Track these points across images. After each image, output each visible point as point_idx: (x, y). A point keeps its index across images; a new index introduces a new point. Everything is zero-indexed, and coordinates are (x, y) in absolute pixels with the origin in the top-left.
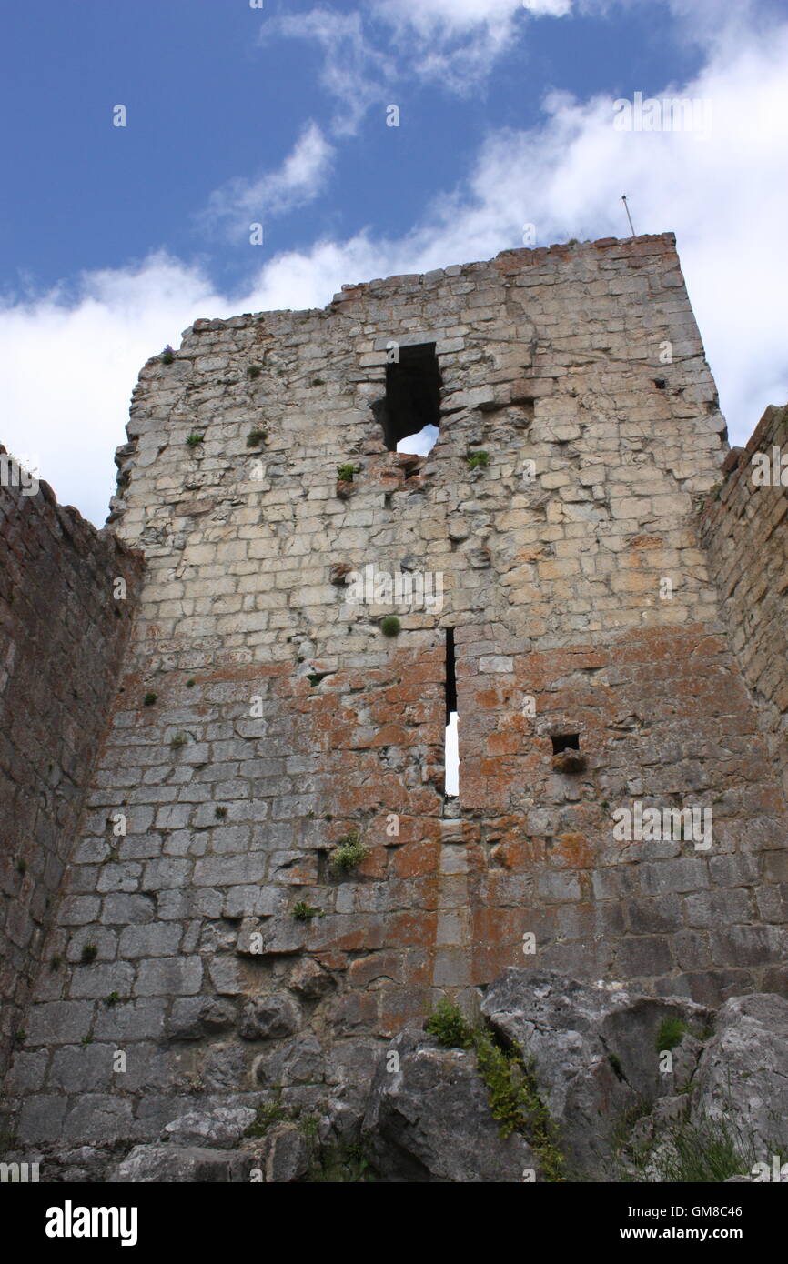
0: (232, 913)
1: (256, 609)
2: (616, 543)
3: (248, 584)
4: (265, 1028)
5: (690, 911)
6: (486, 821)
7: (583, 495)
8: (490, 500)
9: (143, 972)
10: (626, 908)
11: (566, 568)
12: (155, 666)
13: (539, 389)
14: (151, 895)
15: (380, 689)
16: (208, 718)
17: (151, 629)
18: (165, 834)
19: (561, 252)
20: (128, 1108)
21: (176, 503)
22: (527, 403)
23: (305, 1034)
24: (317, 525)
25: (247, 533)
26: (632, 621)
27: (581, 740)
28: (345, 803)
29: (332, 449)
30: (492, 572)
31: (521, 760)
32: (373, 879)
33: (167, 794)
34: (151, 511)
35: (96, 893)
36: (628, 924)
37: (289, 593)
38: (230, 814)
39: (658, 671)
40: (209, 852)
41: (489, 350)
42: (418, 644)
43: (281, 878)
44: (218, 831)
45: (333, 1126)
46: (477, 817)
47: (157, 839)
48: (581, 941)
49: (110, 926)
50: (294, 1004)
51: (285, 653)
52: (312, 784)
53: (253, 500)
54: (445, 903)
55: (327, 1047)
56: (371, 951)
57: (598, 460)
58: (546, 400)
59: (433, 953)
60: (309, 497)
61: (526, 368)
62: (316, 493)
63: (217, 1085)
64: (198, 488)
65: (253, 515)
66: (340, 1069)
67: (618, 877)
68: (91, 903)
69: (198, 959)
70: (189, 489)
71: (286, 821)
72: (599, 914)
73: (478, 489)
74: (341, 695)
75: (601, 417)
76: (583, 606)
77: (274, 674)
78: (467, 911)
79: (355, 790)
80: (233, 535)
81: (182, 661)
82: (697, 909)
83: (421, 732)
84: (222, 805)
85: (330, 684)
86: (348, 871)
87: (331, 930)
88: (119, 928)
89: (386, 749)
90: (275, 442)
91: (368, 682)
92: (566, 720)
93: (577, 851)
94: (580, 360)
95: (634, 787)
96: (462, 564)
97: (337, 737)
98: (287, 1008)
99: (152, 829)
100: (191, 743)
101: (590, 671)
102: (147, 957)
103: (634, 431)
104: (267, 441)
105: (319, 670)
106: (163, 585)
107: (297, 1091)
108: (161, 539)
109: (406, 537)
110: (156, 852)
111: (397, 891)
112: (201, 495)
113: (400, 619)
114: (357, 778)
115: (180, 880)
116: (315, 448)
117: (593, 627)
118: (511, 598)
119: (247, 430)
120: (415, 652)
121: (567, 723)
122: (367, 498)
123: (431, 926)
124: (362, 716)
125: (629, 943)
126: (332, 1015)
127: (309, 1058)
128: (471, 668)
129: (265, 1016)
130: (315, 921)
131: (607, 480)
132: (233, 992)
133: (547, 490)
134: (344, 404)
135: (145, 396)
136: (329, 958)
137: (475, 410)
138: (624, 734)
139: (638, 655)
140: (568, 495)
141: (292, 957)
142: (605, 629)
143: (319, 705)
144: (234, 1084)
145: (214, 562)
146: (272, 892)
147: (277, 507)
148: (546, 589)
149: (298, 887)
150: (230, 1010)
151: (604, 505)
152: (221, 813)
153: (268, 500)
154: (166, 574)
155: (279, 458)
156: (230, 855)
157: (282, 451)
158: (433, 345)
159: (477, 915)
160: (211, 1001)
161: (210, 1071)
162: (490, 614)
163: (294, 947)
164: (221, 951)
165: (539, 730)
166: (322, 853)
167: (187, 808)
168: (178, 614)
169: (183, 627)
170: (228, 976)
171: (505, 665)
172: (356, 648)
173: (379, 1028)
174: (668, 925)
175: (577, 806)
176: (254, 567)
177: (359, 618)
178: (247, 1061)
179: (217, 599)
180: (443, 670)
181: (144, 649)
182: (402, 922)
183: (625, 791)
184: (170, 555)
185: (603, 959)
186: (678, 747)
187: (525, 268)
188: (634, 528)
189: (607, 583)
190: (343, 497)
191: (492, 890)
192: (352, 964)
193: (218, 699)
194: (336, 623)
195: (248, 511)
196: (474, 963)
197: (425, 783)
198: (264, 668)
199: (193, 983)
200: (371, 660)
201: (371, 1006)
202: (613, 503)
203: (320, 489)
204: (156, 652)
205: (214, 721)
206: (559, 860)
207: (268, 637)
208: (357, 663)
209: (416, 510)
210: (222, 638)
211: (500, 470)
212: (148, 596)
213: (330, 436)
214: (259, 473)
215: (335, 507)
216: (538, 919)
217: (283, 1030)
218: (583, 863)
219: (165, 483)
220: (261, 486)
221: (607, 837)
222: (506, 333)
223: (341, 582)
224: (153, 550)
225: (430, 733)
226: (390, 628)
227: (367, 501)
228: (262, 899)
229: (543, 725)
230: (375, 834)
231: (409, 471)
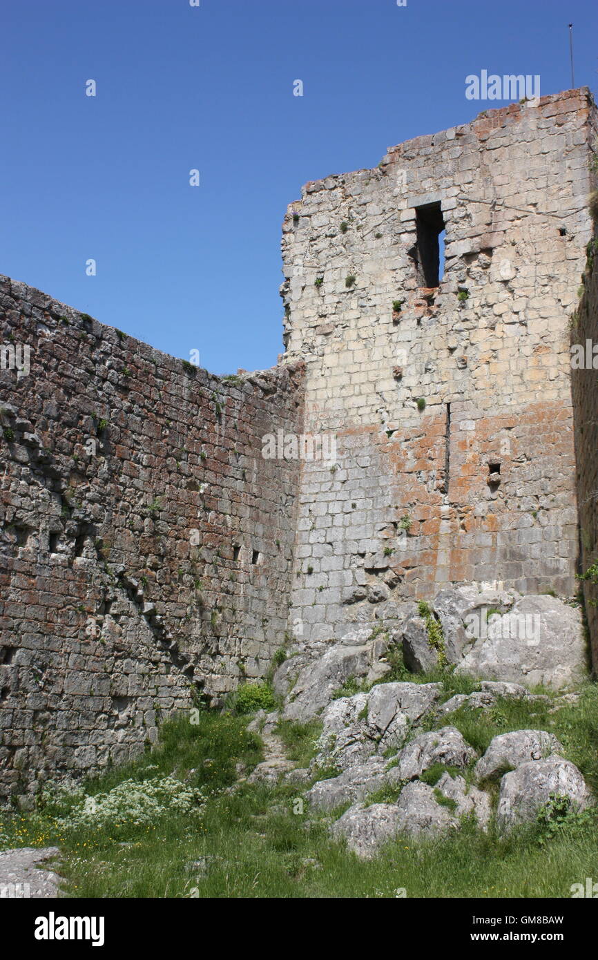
0: (362, 552)
1: (361, 394)
2: (527, 350)
3: (357, 379)
4: (377, 598)
5: (533, 551)
6: (460, 509)
7: (515, 318)
8: (468, 323)
9: (331, 577)
10: (508, 550)
11: (501, 367)
12: (319, 427)
13: (495, 241)
14: (330, 543)
15: (418, 439)
16: (345, 456)
17: (314, 406)
18: (333, 515)
19: (515, 112)
20: (332, 628)
21: (315, 327)
22: (489, 251)
23: (391, 600)
24: (385, 340)
25: (352, 346)
26: (530, 399)
27: (501, 467)
28: (403, 500)
29: (390, 287)
30: (468, 369)
31: (474, 478)
32: (414, 536)
33: (331, 496)
34: (304, 332)
35: (309, 543)
36: (508, 557)
37: (375, 383)
38: (358, 506)
39: (539, 429)
40: (351, 524)
41: (471, 208)
42: (434, 413)
43: (379, 536)
44: (353, 514)
45: (393, 639)
46: (455, 507)
47: (330, 518)
48: (490, 564)
49: (317, 558)
50: (387, 587)
51: (375, 419)
52: (389, 491)
53: (353, 324)
54: (441, 547)
55: (399, 605)
56: (414, 567)
57: (523, 293)
58: (499, 248)
59: (436, 568)
60: (380, 322)
61: (489, 224)
62: (384, 319)
63: (361, 619)
64: (325, 316)
65: (354, 334)
66: (403, 614)
67: (507, 535)
68: (308, 548)
69: (350, 571)
70: (321, 317)
71: (380, 509)
72: (498, 552)
73: (463, 315)
74: (401, 442)
75: (527, 261)
76: (507, 390)
77: (372, 431)
78: (449, 550)
79: (407, 493)
80: (345, 348)
81: (331, 424)
82: (536, 550)
83: (434, 463)
84: (354, 502)
85: (396, 437)
86: (403, 532)
87: (398, 559)
88: (320, 558)
89: (420, 472)
90: (360, 282)
91: (412, 435)
92: (496, 457)
93: (493, 523)
94: (520, 214)
95: (519, 493)
96: (454, 366)
97: (400, 466)
98: (384, 590)
99: (327, 514)
100: (339, 469)
101: (509, 429)
102: (332, 571)
103: (544, 271)
104: (356, 282)
105: (391, 429)
106: (316, 379)
107: (388, 622)
108: (312, 350)
109: (428, 348)
110: (330, 525)
111: (423, 541)
112: (327, 321)
113: (425, 398)
114: (407, 487)
115: (340, 537)
116: (381, 286)
117: (513, 402)
118: (477, 386)
119: (345, 275)
120: (433, 418)
122: (408, 322)
123: (435, 557)
124: (410, 454)
125: (507, 565)
126: (400, 593)
127: (393, 609)
128: (457, 427)
129: (376, 594)
130: (392, 555)
131: (527, 307)
132: (364, 584)
133: (496, 316)
134: (393, 253)
135: (288, 247)
136: (398, 570)
137: (461, 258)
138: (520, 464)
139: (531, 420)
140: (506, 319)
141: (384, 570)
142: (519, 404)
143: (392, 449)
144: (367, 619)
145: (338, 366)
146: (376, 542)
147: (365, 329)
148: (493, 381)
149: (386, 539)
150: (364, 590)
151: (523, 324)
152: (354, 506)
153: (361, 323)
154: (317, 373)
155: (363, 294)
156: (359, 526)
157: (364, 289)
158: (439, 203)
159: (452, 552)
160: (356, 588)
161: (358, 614)
162: (466, 396)
163: (385, 566)
164: (359, 567)
165: (484, 462)
166: (395, 524)
167: (340, 503)
168: (326, 397)
169: (330, 404)
170: (362, 577)
171: (471, 426)
172: (406, 416)
173: (415, 598)
174: (523, 557)
175: (495, 501)
176: (356, 368)
177: (408, 398)
178: (371, 610)
179: (343, 387)
180: (445, 427)
181: (313, 417)
182: (424, 555)
183: (515, 495)
184: (317, 361)
185: (497, 571)
186: (540, 472)
187: (492, 131)
188: (537, 340)
189: (521, 376)
190: (396, 323)
191: (459, 541)
192: (407, 572)
193: (348, 446)
194: (397, 401)
195: (351, 331)
196: (450, 573)
197: (435, 490)
198: (367, 428)
199: (349, 581)
200: (414, 423)
201: (413, 590)
202: (529, 323)
203: (385, 316)
204: (318, 419)
205: (347, 458)
206: (485, 527)
207: (368, 410)
208: (407, 424)
209: (432, 330)
210: (347, 411)
211: (473, 302)
212: (310, 386)
213: (388, 278)
214: (354, 304)
215: (393, 329)
216: (475, 554)
217: (382, 599)
218: (495, 529)
219: (308, 313)
220: (356, 314)
221: (506, 517)
222: (478, 195)
223: (398, 378)
224: (309, 357)
225: (438, 464)
226: (421, 407)
227: (408, 324)
228: (373, 545)
229: (485, 459)
230: (415, 515)
231: (430, 300)
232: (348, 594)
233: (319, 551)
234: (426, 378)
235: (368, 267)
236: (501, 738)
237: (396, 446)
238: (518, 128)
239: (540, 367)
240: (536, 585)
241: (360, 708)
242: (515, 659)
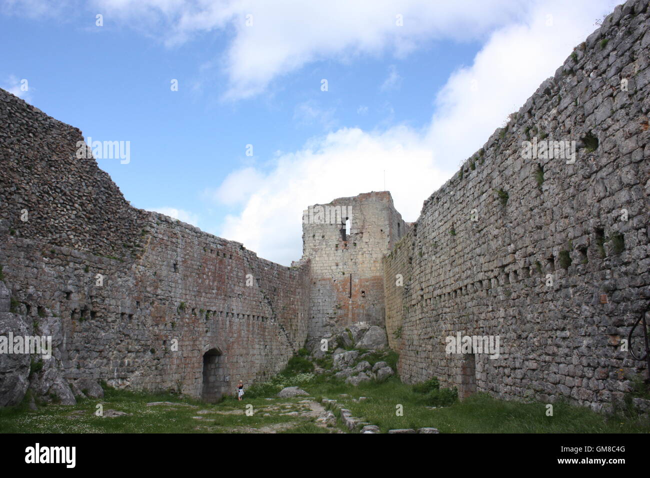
0: (328, 313)
1: (326, 269)
2: (372, 262)
3: (325, 265)
4: (332, 325)
6: (354, 302)
7: (369, 252)
8: (356, 252)
9: (319, 319)
10: (367, 314)
11: (365, 265)
12: (314, 277)
13: (364, 231)
14: (319, 310)
15: (342, 283)
16: (322, 286)
19: (369, 195)
21: (313, 249)
22: (362, 233)
23: (336, 326)
24: (333, 255)
25: (324, 255)
26: (372, 275)
27: (365, 292)
28: (339, 300)
29: (334, 240)
30: (356, 265)
31: (358, 295)
32: (342, 309)
33: (319, 297)
34: (309, 250)
36: (367, 316)
37: (330, 266)
38: (326, 300)
39: (375, 283)
40: (324, 305)
41: (357, 221)
42: (347, 276)
43: (332, 309)
44: (325, 303)
45: (338, 337)
47: (319, 303)
48: (362, 317)
50: (335, 322)
51: (331, 277)
52: (335, 297)
53: (324, 249)
54: (349, 312)
56: (342, 318)
57: (371, 246)
58: (365, 233)
59: (348, 318)
60: (332, 249)
61: (362, 225)
65: (324, 252)
66: (340, 330)
67: (367, 310)
68: (313, 311)
69: (325, 318)
70: (314, 246)
71: (333, 301)
72: (364, 314)
73: (355, 250)
75: (372, 237)
76: (367, 272)
77: (329, 279)
79: (340, 298)
80: (322, 256)
81: (318, 277)
82: (374, 314)
85: (336, 282)
86: (339, 308)
87: (338, 315)
88: (316, 314)
89: (343, 292)
90: (326, 238)
94: (370, 224)
96: (352, 264)
97: (338, 290)
100: (321, 290)
101: (367, 282)
102: (319, 317)
103: (377, 241)
105: (335, 279)
106: (314, 264)
107: (336, 332)
108: (312, 255)
109: (345, 258)
110: (319, 305)
111: (344, 311)
112: (316, 247)
113: (345, 272)
114: (340, 296)
115: (322, 309)
116: (332, 239)
118: (358, 270)
119: (321, 235)
120: (347, 278)
121: (364, 290)
123: (348, 315)
124: (340, 287)
125: (366, 318)
126: (338, 324)
127: (337, 328)
128: (353, 281)
130: (336, 314)
131: (372, 250)
133: (364, 251)
134: (336, 230)
136: (338, 318)
137: (355, 234)
138: (370, 292)
139: (373, 280)
140: (366, 252)
142: (369, 276)
143: (335, 285)
144: (330, 331)
145: (320, 261)
147: (327, 251)
148: (363, 269)
149: (334, 310)
150: (329, 323)
151: (371, 254)
153: (326, 249)
154: (313, 262)
155: (327, 241)
156: (327, 306)
159: (352, 314)
160: (327, 322)
161: (328, 330)
162: (356, 272)
163: (334, 317)
164: (327, 317)
166: (337, 306)
167: (321, 299)
169: (317, 271)
170: (328, 320)
171: (357, 281)
172: (339, 276)
173: (344, 326)
174: (371, 316)
175: (364, 301)
176: (325, 262)
177: (340, 271)
178: (331, 328)
179: (321, 267)
180: (350, 280)
182: (345, 314)
183: (369, 300)
185: (364, 319)
187: (363, 199)
188: (375, 259)
189: (370, 268)
190: (336, 250)
191: (354, 311)
192: (340, 319)
193: (323, 283)
194: (337, 272)
196: (352, 320)
197: (348, 297)
198: (328, 279)
199: (325, 321)
201: (342, 323)
202: (373, 254)
206: (361, 308)
207: (328, 274)
208: (340, 279)
209: (347, 254)
210: (323, 274)
211: (358, 247)
212: (312, 265)
213: (334, 237)
214: (324, 244)
215: (336, 252)
216: (358, 316)
217: (334, 326)
218: (364, 308)
219: (311, 244)
220: (325, 246)
221: (366, 305)
222: (360, 217)
223: (337, 265)
224: (311, 257)
225: (348, 290)
226: (344, 274)
227: (340, 251)
228: (331, 311)
229: (361, 290)
230: (342, 304)
231: (346, 245)
232: (324, 323)
233: (315, 312)
234: (345, 267)
235: (328, 233)
236: (377, 363)
237: (337, 284)
238: (370, 200)
239: (375, 267)
240: (374, 323)
241: (342, 356)
242: (371, 343)
